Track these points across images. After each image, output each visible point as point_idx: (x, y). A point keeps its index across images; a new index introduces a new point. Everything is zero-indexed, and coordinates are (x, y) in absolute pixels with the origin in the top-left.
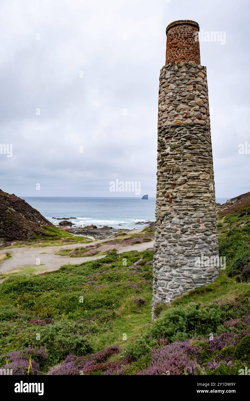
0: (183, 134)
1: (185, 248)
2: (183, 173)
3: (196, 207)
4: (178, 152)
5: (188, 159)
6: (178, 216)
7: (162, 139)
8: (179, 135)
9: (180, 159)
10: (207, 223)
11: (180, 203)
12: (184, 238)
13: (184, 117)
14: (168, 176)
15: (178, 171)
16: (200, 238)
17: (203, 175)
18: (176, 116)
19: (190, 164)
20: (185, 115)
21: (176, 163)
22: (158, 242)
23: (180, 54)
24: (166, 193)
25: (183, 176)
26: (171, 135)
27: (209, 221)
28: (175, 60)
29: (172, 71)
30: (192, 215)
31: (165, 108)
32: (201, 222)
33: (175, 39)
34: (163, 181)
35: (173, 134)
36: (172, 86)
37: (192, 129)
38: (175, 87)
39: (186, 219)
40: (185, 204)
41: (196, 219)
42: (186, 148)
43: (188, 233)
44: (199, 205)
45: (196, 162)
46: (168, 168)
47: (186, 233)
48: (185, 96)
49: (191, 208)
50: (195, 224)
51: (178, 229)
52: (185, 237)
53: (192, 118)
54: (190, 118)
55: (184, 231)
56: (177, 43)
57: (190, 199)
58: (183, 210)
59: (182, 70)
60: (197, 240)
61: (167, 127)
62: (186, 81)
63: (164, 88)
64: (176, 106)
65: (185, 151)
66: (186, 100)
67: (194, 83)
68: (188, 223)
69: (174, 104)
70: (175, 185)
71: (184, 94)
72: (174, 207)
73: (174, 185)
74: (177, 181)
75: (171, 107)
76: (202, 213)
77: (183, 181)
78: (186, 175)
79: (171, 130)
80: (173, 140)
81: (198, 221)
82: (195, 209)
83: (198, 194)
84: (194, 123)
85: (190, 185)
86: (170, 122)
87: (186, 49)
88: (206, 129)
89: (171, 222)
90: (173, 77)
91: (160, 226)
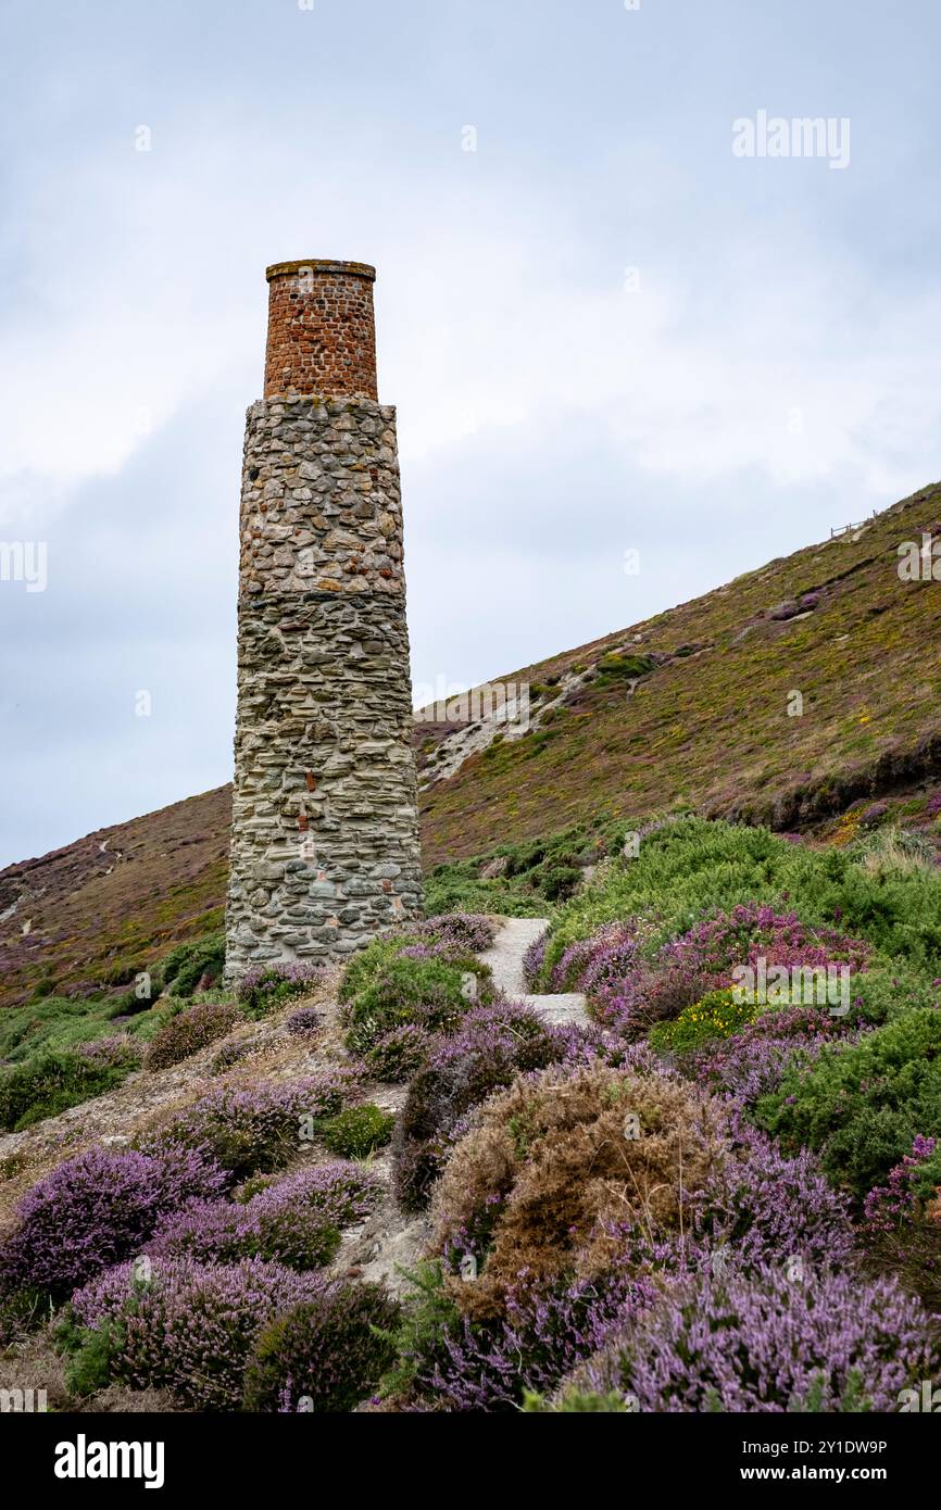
0: (343, 622)
2: (343, 743)
3: (379, 848)
4: (327, 677)
5: (357, 700)
6: (331, 874)
7: (267, 631)
8: (330, 624)
9: (334, 699)
10: (406, 895)
11: (336, 834)
12: (348, 939)
13: (346, 572)
14: (293, 749)
15: (329, 737)
17: (397, 751)
18: (322, 564)
19: (364, 715)
20: (350, 564)
21: (323, 712)
23: (328, 367)
24: (288, 804)
25: (344, 752)
26: (306, 621)
27: (412, 892)
28: (314, 382)
29: (310, 421)
30: (370, 869)
31: (284, 535)
32: (393, 892)
33: (313, 315)
34: (273, 765)
35: (313, 619)
36: (310, 469)
37: (369, 607)
38: (319, 472)
39: (355, 882)
40: (348, 836)
41: (381, 883)
42: (352, 666)
43: (360, 924)
44: (389, 839)
45: (379, 710)
46: (294, 726)
47: (354, 926)
48: (349, 507)
49: (368, 851)
50: (378, 898)
51: (330, 912)
52: (351, 938)
53: (370, 575)
54: (364, 575)
55: (348, 918)
56: (317, 330)
57: (362, 824)
58: (345, 856)
59: (339, 424)
61: (292, 595)
62: (352, 460)
63: (277, 468)
64: (322, 533)
65: (349, 675)
66: (353, 519)
67: (373, 466)
68: (358, 895)
69: (314, 526)
70: (320, 778)
71: (346, 499)
72: (317, 846)
73: (318, 778)
74: (325, 766)
75: (306, 536)
76: (395, 866)
77: (344, 766)
78: (354, 750)
79: (307, 608)
80: (310, 637)
81: (386, 890)
82: (378, 853)
83: (385, 807)
84: (374, 592)
85: (363, 780)
86: (302, 581)
87: (346, 352)
88: (395, 604)
89: (306, 893)
90: (313, 442)
91: (268, 906)
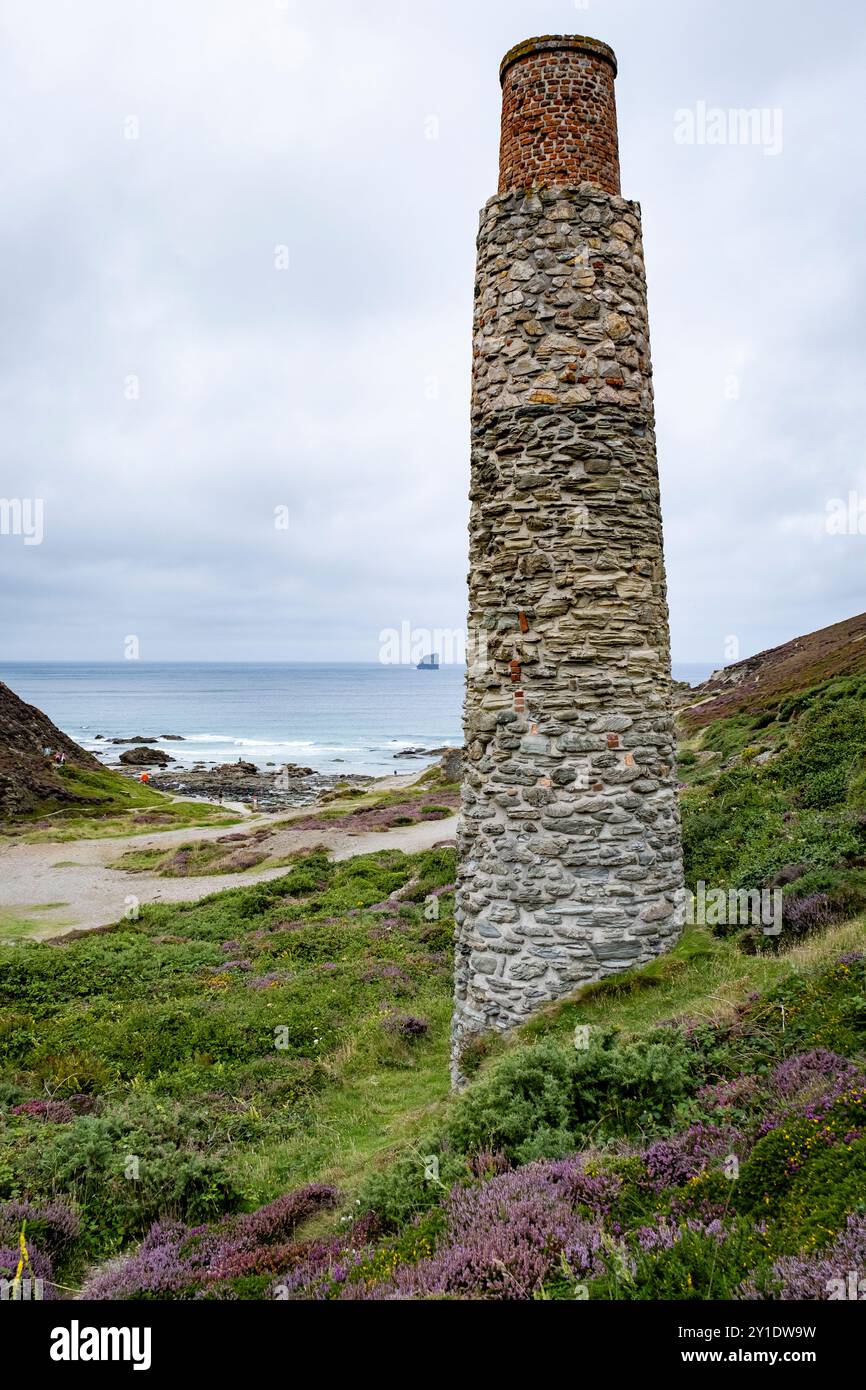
0: (560, 439)
1: (566, 838)
2: (559, 578)
3: (603, 697)
4: (541, 503)
5: (576, 527)
6: (543, 727)
7: (486, 458)
8: (545, 442)
9: (548, 528)
10: (640, 749)
11: (550, 681)
12: (563, 803)
13: (562, 381)
14: (506, 585)
15: (542, 570)
16: (619, 804)
17: (630, 584)
18: (535, 374)
19: (584, 544)
20: (567, 371)
21: (537, 542)
22: (474, 817)
23: (548, 156)
24: (501, 648)
25: (561, 587)
26: (518, 441)
27: (650, 745)
28: (533, 176)
29: (523, 215)
30: (589, 722)
31: (496, 347)
32: (621, 747)
33: (533, 102)
34: (489, 604)
35: (525, 438)
36: (523, 269)
37: (591, 421)
38: (532, 271)
39: (571, 736)
40: (565, 684)
41: (604, 737)
42: (569, 488)
43: (578, 784)
44: (616, 686)
45: (605, 538)
46: (506, 560)
47: (569, 787)
48: (566, 306)
49: (588, 700)
50: (599, 755)
51: (542, 771)
52: (567, 801)
53: (592, 384)
54: (584, 383)
55: (563, 777)
56: (537, 117)
57: (584, 669)
58: (561, 707)
59: (555, 213)
60: (608, 811)
61: (504, 413)
62: (570, 253)
63: (491, 276)
65: (567, 498)
66: (570, 320)
67: (597, 260)
68: (575, 752)
69: (527, 332)
70: (533, 618)
71: (562, 297)
72: (528, 695)
73: (529, 619)
74: (539, 604)
75: (518, 345)
76: (625, 717)
77: (561, 603)
78: (572, 584)
79: (519, 426)
80: (524, 458)
81: (612, 745)
82: (602, 703)
83: (612, 649)
84: (598, 402)
85: (583, 619)
86: (514, 396)
87: (570, 137)
88: (640, 423)
89: (517, 748)
90: (525, 238)
91: (481, 761)
